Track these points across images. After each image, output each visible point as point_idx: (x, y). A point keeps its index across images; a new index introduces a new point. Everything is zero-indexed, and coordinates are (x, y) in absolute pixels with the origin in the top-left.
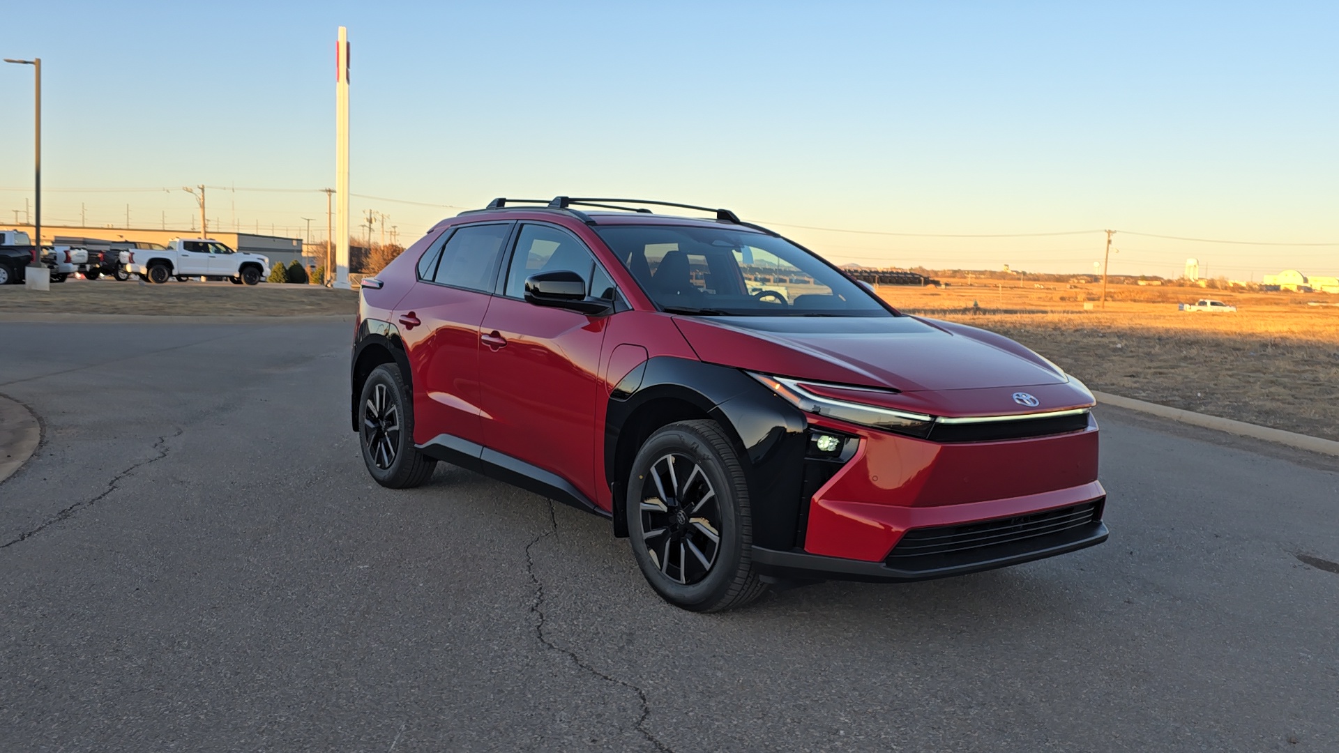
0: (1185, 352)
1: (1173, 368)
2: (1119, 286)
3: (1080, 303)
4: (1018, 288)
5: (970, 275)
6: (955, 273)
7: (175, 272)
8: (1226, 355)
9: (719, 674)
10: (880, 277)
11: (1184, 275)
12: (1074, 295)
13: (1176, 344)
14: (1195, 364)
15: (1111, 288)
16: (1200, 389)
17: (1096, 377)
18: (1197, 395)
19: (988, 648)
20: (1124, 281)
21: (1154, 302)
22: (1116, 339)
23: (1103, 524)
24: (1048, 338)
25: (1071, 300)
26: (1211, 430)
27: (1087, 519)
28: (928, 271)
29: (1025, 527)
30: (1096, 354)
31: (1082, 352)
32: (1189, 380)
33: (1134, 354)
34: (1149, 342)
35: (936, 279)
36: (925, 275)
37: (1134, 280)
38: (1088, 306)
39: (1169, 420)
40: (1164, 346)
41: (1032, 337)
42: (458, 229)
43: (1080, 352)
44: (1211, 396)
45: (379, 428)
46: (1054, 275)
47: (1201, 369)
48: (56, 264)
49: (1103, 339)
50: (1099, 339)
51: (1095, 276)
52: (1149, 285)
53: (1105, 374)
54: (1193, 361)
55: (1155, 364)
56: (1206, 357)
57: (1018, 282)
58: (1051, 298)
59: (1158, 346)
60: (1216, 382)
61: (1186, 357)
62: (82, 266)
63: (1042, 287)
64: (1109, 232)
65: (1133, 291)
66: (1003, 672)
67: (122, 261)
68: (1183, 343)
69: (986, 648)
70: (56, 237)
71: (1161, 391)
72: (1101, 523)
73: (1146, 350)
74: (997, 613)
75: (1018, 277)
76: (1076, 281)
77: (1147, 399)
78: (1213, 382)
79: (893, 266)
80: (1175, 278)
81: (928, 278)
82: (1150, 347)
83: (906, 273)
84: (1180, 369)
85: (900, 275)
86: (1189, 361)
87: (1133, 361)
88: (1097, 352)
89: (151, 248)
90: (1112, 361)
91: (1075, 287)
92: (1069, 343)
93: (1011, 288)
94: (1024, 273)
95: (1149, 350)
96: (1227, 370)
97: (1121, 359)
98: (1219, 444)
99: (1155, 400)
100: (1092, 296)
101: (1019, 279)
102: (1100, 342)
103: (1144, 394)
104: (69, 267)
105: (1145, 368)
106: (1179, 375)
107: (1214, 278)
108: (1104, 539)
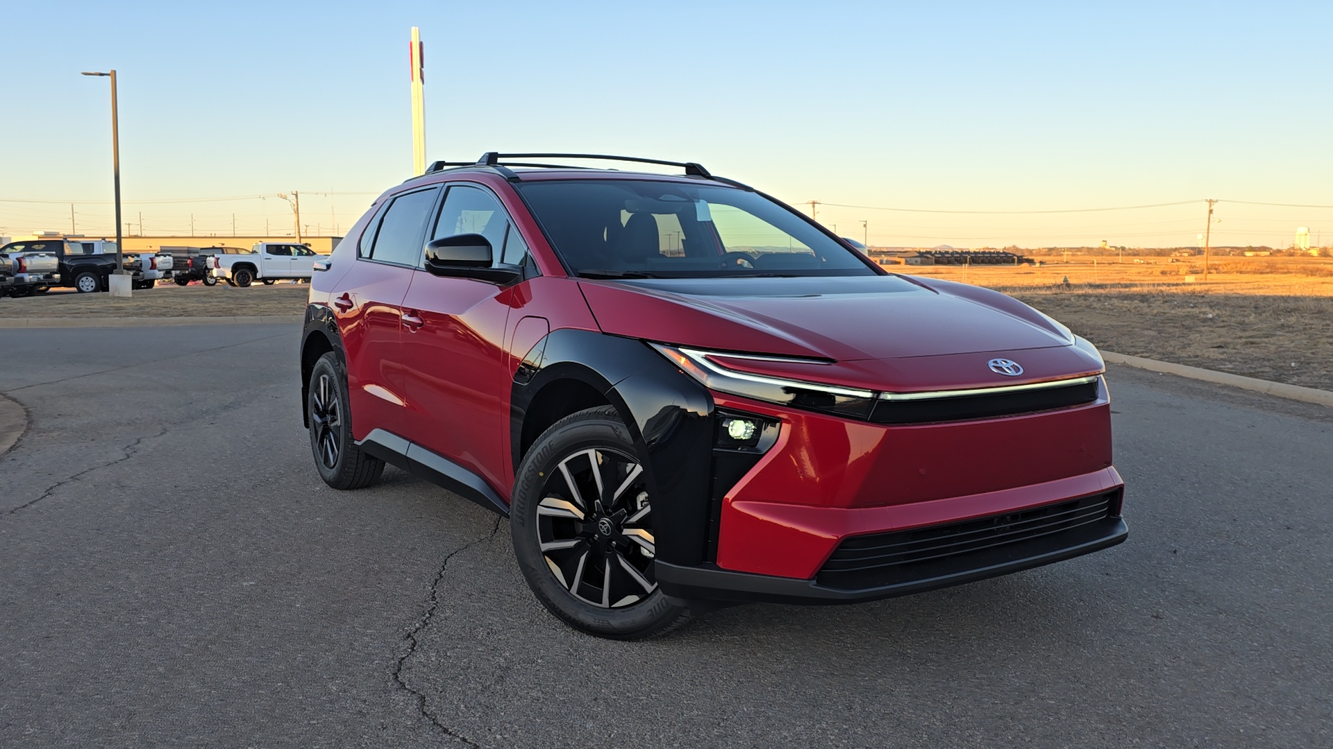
0: (1282, 320)
1: (1267, 337)
2: (1224, 257)
3: (1183, 277)
4: (1117, 263)
5: (1066, 253)
6: (1050, 251)
7: (259, 276)
8: (1328, 322)
9: (590, 725)
10: (972, 257)
11: (1294, 244)
12: (1176, 269)
13: (1274, 312)
14: (1292, 332)
15: (1216, 260)
16: (1296, 359)
17: (1179, 349)
18: (1290, 365)
19: (953, 684)
20: (1230, 253)
21: (1261, 273)
22: (1207, 309)
23: (1123, 520)
24: (1133, 311)
25: (1173, 273)
26: (1303, 403)
27: (1102, 514)
28: (1022, 250)
29: (1012, 528)
30: (1183, 325)
31: (1168, 323)
32: (1283, 349)
33: (1225, 324)
34: (1244, 311)
35: (1030, 258)
36: (1019, 254)
37: (1241, 251)
38: (1190, 279)
39: (1257, 393)
40: (1260, 314)
41: (1115, 310)
42: (396, 198)
43: (1166, 323)
44: (1307, 366)
45: (325, 423)
46: (1155, 249)
47: (1298, 337)
48: (142, 271)
49: (1193, 310)
50: (1189, 310)
51: (1199, 248)
52: (1257, 255)
53: (1189, 345)
54: (1291, 329)
55: (1247, 334)
56: (1306, 324)
57: (1117, 257)
58: (1152, 273)
59: (1253, 315)
60: (1314, 351)
61: (1283, 325)
62: (168, 272)
63: (1142, 262)
64: (1211, 201)
65: (1239, 263)
66: (964, 719)
67: (209, 266)
68: (1282, 310)
69: (952, 684)
70: (161, 247)
71: (1250, 362)
72: (1120, 519)
73: (1240, 319)
74: (982, 633)
75: (1117, 252)
76: (1178, 254)
77: (1233, 371)
78: (1311, 351)
79: (986, 246)
80: (1285, 247)
81: (1022, 256)
82: (1244, 316)
83: (998, 253)
84: (1275, 338)
85: (993, 255)
86: (1287, 329)
87: (1223, 331)
88: (1184, 323)
89: (238, 253)
90: (1200, 332)
91: (1177, 260)
92: (1155, 315)
93: (1110, 264)
94: (1123, 249)
95: (1242, 319)
96: (1328, 337)
97: (1211, 329)
98: (1310, 418)
99: (1242, 372)
100: (1195, 269)
101: (1118, 255)
102: (1189, 312)
103: (1230, 366)
104: (154, 274)
105: (1236, 338)
106: (1274, 344)
107: (1327, 246)
108: (1122, 539)
